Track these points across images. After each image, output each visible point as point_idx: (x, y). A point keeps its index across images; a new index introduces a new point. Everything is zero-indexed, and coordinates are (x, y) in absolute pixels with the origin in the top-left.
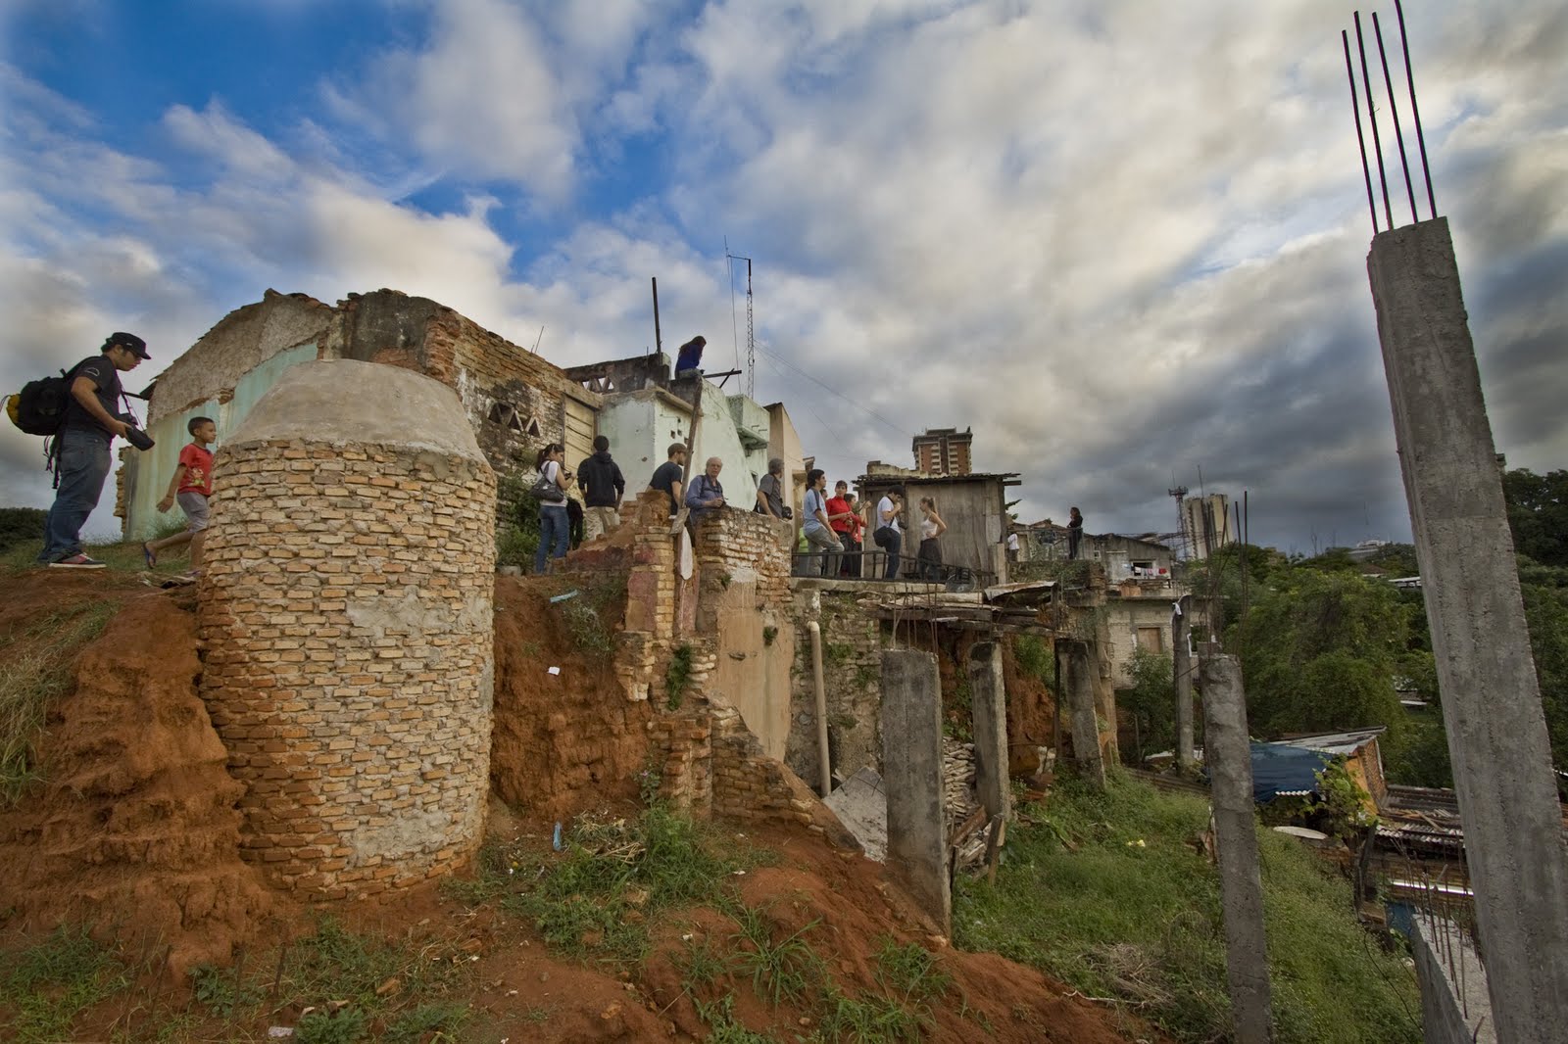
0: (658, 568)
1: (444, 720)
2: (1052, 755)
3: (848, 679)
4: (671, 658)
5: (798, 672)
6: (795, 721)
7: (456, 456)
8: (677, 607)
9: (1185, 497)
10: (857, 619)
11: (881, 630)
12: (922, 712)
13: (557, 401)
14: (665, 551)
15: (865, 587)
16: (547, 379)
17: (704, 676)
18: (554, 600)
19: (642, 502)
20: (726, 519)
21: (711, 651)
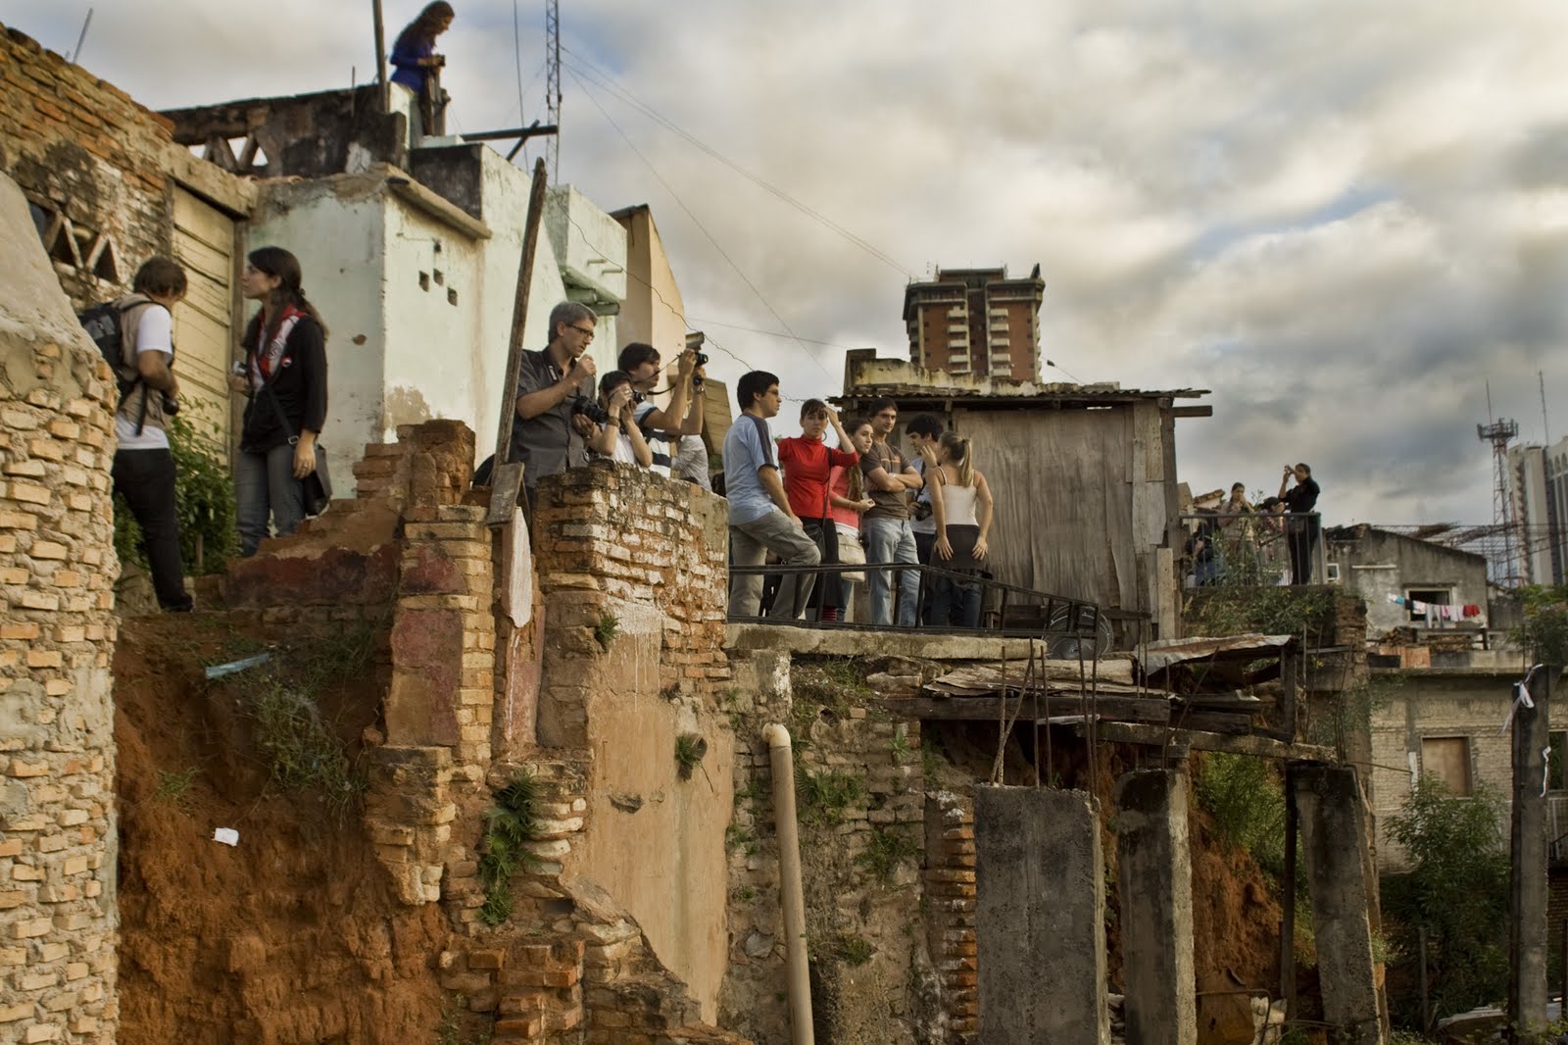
0: (464, 601)
1: (38, 942)
2: (1277, 1016)
3: (851, 853)
4: (491, 809)
5: (743, 839)
6: (737, 949)
7: (49, 341)
8: (500, 692)
9: (1512, 443)
10: (871, 718)
11: (922, 746)
12: (1065, 918)
13: (156, 197)
14: (476, 561)
15: (881, 644)
16: (134, 141)
17: (562, 848)
18: (212, 673)
19: (410, 448)
20: (604, 488)
21: (576, 792)
